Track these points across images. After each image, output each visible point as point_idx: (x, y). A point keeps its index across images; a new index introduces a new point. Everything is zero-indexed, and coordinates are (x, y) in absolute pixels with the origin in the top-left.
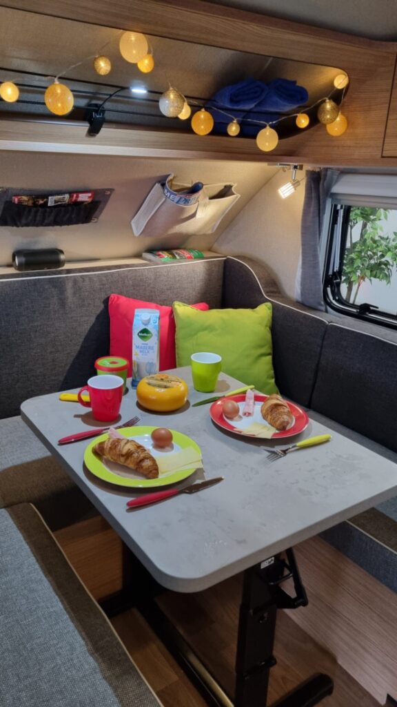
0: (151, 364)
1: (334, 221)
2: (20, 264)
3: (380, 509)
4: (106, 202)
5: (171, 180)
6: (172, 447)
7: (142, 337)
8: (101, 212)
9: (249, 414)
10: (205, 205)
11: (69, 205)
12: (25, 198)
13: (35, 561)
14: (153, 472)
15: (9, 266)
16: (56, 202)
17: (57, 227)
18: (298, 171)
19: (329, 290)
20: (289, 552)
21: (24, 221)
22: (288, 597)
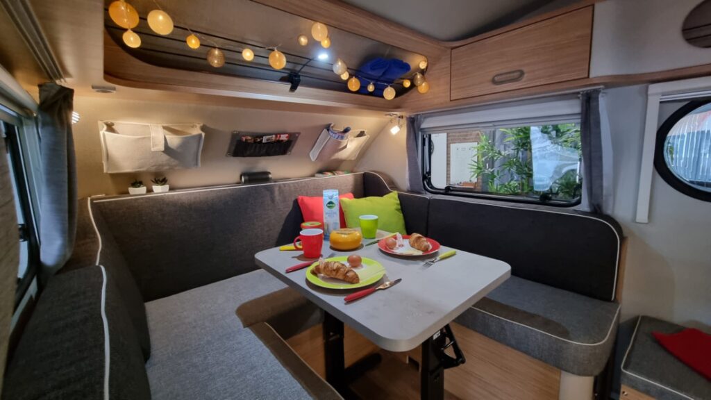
0: (336, 223)
1: (424, 144)
2: (245, 181)
3: (488, 297)
4: (296, 141)
5: (332, 127)
6: (362, 267)
7: (329, 207)
8: (292, 147)
9: (403, 246)
10: (352, 141)
11: (274, 142)
12: (249, 138)
13: (275, 358)
14: (355, 279)
15: (239, 183)
16: (267, 140)
17: (267, 157)
18: (401, 119)
19: (425, 182)
20: (447, 327)
21: (248, 153)
22: (452, 359)
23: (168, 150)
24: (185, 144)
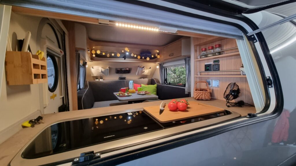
1: (165, 71)
2: (120, 79)
5: (140, 66)
8: (131, 71)
10: (146, 70)
11: (126, 70)
12: (119, 69)
17: (125, 74)
19: (165, 81)
21: (120, 73)
23: (102, 72)
24: (105, 71)
